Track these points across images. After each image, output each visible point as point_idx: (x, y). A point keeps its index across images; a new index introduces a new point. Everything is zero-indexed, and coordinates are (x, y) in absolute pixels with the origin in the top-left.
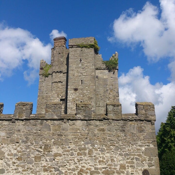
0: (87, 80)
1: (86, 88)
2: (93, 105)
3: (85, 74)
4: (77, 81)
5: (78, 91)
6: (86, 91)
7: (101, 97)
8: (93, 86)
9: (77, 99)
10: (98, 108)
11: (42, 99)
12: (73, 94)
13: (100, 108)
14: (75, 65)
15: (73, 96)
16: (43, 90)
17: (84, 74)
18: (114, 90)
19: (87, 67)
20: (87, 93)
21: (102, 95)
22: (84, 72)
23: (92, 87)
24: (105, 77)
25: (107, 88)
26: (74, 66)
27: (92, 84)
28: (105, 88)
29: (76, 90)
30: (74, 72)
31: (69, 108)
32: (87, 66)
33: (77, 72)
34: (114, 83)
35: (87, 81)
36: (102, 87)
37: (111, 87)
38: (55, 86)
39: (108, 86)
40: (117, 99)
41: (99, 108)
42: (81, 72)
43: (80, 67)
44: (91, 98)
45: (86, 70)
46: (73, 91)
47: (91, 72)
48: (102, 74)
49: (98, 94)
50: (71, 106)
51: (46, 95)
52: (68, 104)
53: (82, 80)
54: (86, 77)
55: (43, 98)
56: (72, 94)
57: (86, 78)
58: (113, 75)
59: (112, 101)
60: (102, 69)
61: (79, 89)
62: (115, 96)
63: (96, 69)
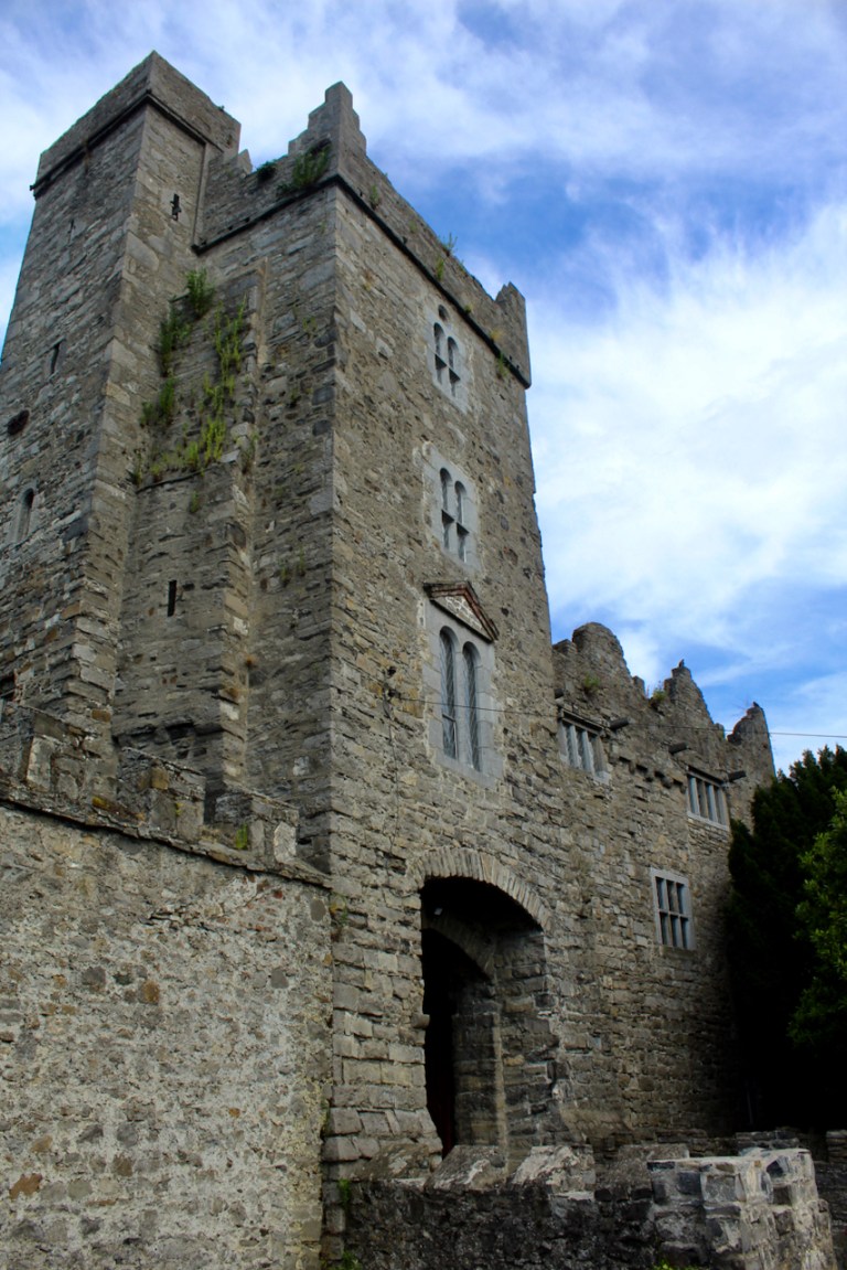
0: (81, 329)
1: (70, 379)
3: (79, 298)
4: (34, 367)
5: (25, 431)
6: (62, 406)
9: (12, 482)
12: (3, 459)
13: (160, 492)
17: (72, 302)
20: (67, 415)
23: (98, 357)
29: (17, 426)
33: (44, 309)
34: (304, 284)
35: (82, 336)
37: (284, 320)
41: (155, 501)
43: (62, 271)
44: (81, 436)
45: (88, 268)
48: (234, 267)
53: (57, 347)
57: (81, 317)
58: (303, 237)
59: (282, 420)
60: (235, 229)
61: (31, 414)
62: (308, 375)
63: (195, 249)
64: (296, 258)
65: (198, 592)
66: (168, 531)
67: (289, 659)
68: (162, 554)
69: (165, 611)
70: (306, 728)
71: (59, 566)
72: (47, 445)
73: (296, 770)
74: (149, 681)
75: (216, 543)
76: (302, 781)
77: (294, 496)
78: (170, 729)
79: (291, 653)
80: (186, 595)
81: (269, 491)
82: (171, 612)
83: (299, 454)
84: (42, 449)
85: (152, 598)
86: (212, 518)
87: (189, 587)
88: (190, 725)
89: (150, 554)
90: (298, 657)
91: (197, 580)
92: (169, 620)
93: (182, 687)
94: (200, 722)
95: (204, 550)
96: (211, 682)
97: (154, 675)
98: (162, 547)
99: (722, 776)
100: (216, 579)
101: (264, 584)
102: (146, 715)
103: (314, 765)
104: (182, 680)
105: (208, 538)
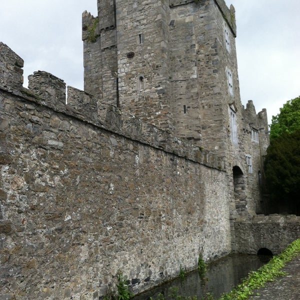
0: (149, 32)
1: (149, 48)
2: (162, 79)
3: (145, 22)
4: (132, 38)
5: (134, 58)
6: (147, 55)
7: (181, 61)
8: (159, 42)
9: (134, 73)
10: (174, 84)
11: (91, 84)
12: (127, 65)
13: (178, 83)
14: (127, 8)
15: (126, 69)
16: (91, 67)
17: (143, 22)
18: (208, 42)
19: (148, 6)
20: (150, 59)
21: (183, 57)
22: (143, 17)
23: (158, 44)
24: (187, 20)
25: (191, 41)
26: (125, 9)
27: (157, 40)
28: (187, 42)
29: (131, 56)
30: (126, 21)
31: (121, 92)
32: (147, 4)
33: (131, 20)
34: (206, 28)
35: (150, 35)
36: (181, 41)
37: (201, 37)
38: (106, 57)
39: (194, 37)
40: (213, 61)
41: (177, 85)
42: (138, 19)
43: (135, 9)
44: (157, 67)
45: (146, 13)
46: (126, 60)
47: (154, 15)
48: (183, 15)
49: (174, 58)
50: (124, 88)
51: (95, 75)
52: (119, 85)
53: (140, 35)
54: (147, 26)
55: (91, 82)
56: (124, 65)
57: (148, 28)
58: (204, 13)
59: (204, 66)
60: (182, 4)
61: (135, 54)
62: (210, 56)
63: (170, 6)
64: (203, 19)
65: (191, 109)
66: (181, 93)
67: (212, 125)
68: (180, 98)
69: (183, 112)
70: (218, 140)
71: (158, 100)
72: (145, 65)
73: (216, 148)
74: (182, 128)
75: (195, 98)
76: (218, 150)
77: (209, 87)
78: (188, 138)
79: (212, 123)
80: (188, 109)
81: (202, 84)
82: (185, 113)
83: (210, 77)
84: (143, 66)
85: (180, 109)
86: (192, 91)
87: (189, 107)
88: (193, 138)
89: (177, 98)
90: (214, 125)
91: (191, 106)
92: (185, 114)
93: (190, 130)
94: (195, 137)
95: (191, 99)
96: (197, 129)
97: (183, 126)
98: (180, 97)
99: (258, 129)
100: (196, 106)
101: (203, 107)
102: (182, 135)
103: (220, 147)
104: (190, 128)
105: (192, 97)
